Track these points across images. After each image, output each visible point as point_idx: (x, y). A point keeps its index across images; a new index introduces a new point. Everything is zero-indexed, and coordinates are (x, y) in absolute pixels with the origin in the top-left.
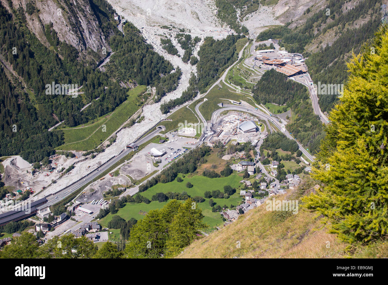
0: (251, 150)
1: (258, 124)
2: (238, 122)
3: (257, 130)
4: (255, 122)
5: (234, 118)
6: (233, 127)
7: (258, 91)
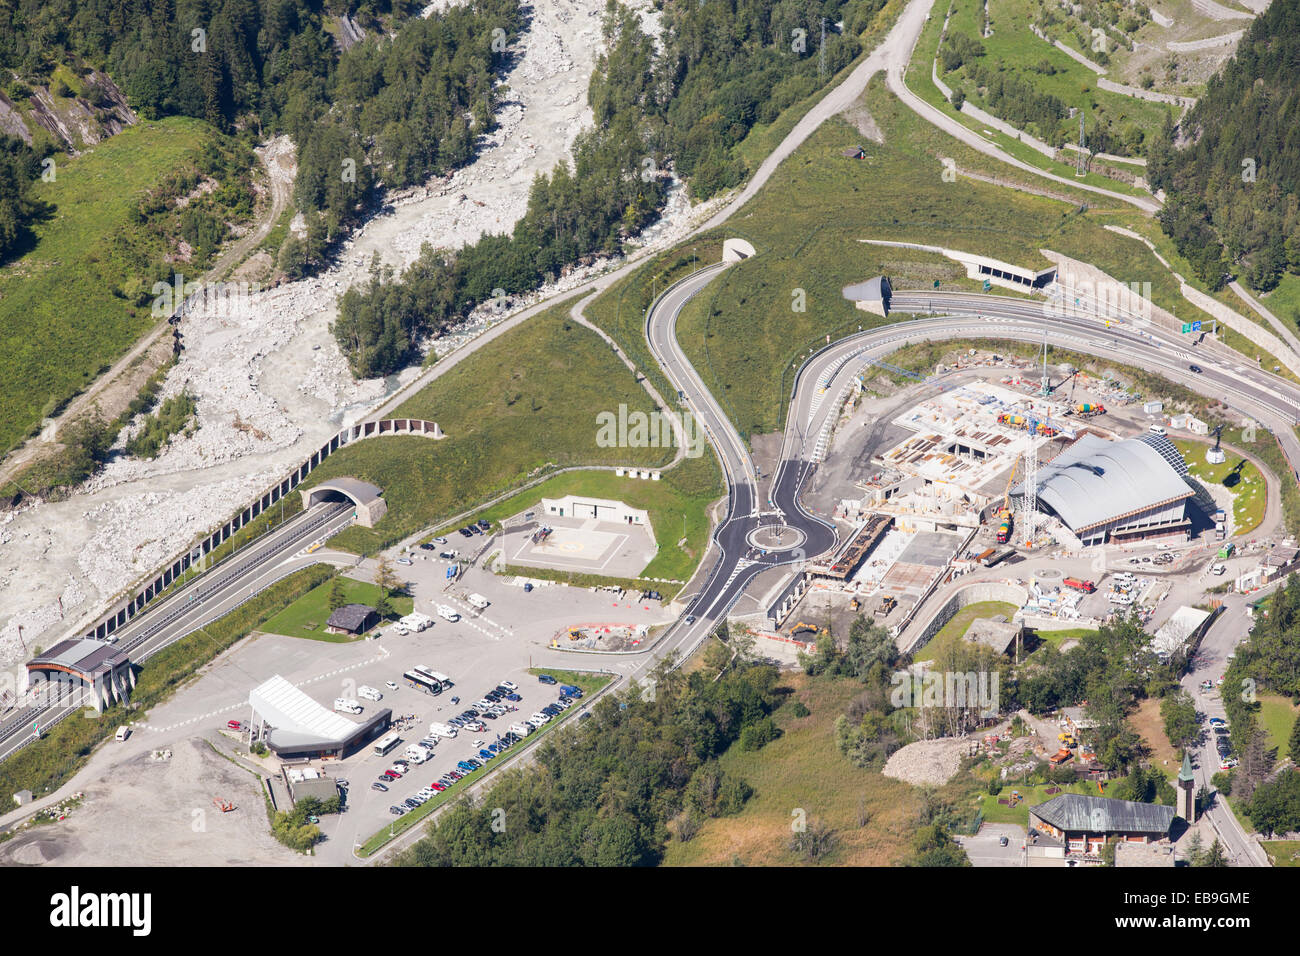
0: (1142, 694)
1: (1203, 468)
2: (1026, 444)
3: (1199, 515)
4: (1171, 449)
5: (989, 414)
6: (983, 490)
7: (1204, 169)
